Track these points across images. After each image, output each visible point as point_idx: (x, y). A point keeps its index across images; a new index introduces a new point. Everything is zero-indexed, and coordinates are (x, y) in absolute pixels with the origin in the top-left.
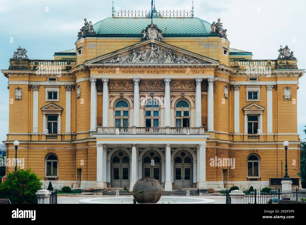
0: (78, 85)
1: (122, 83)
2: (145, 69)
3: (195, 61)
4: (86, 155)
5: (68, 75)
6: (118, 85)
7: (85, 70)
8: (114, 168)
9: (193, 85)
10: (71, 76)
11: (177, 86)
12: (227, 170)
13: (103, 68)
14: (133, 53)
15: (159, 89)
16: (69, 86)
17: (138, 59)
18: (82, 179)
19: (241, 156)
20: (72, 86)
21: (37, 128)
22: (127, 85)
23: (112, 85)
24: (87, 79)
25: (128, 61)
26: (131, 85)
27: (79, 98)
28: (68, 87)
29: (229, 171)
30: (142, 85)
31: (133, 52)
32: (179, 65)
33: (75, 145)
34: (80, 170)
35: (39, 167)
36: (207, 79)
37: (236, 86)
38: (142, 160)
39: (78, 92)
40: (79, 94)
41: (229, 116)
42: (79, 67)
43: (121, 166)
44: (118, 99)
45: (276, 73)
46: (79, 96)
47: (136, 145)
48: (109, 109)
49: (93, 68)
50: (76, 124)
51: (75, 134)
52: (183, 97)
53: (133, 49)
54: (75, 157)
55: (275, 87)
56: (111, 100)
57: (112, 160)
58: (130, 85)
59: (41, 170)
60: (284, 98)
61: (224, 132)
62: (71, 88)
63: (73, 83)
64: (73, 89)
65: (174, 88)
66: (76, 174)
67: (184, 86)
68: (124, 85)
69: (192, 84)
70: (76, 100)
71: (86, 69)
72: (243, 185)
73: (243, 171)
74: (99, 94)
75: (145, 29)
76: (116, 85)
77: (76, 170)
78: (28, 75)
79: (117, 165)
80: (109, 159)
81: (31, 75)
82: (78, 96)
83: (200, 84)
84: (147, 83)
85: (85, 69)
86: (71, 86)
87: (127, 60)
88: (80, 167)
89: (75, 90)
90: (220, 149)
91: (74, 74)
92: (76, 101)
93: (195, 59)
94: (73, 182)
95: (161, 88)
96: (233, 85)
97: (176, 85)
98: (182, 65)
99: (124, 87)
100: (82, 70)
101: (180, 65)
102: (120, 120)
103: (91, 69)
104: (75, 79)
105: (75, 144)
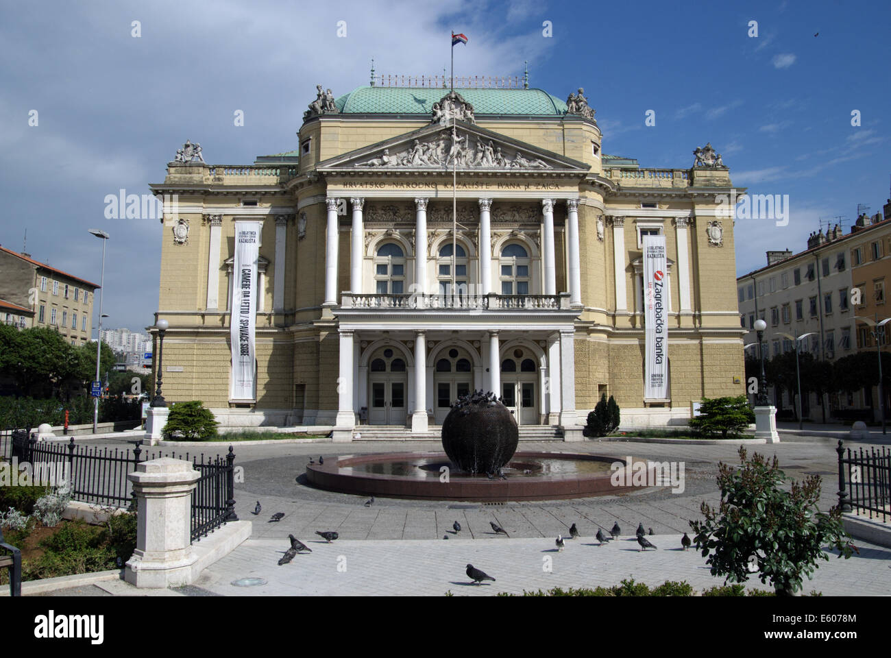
0: (301, 212)
1: (391, 208)
2: (440, 179)
3: (540, 163)
4: (315, 355)
5: (282, 194)
6: (383, 212)
7: (316, 182)
8: (374, 384)
9: (535, 212)
10: (287, 196)
11: (504, 214)
12: (606, 385)
13: (353, 176)
14: (416, 147)
15: (467, 220)
16: (282, 216)
17: (425, 158)
18: (306, 405)
19: (631, 358)
20: (289, 215)
21: (215, 300)
22: (402, 212)
23: (371, 211)
24: (320, 199)
25: (405, 162)
26: (410, 211)
27: (302, 238)
28: (281, 218)
29: (610, 388)
30: (433, 212)
31: (416, 145)
32: (508, 171)
33: (292, 334)
34: (301, 387)
35: (217, 381)
36: (565, 201)
37: (617, 217)
38: (434, 366)
39: (302, 227)
40: (302, 230)
41: (606, 276)
42: (303, 176)
43: (388, 379)
44: (381, 241)
45: (692, 194)
46: (303, 234)
47: (424, 332)
48: (364, 261)
49: (332, 176)
50: (295, 294)
51: (293, 312)
52: (514, 237)
53: (416, 139)
54: (293, 361)
55: (692, 222)
56: (369, 243)
57: (370, 367)
58: (407, 211)
59: (220, 388)
60: (709, 242)
61: (600, 307)
62: (287, 221)
63: (290, 211)
64: (290, 223)
65: (498, 219)
66: (295, 394)
67: (517, 215)
68: (396, 212)
69: (533, 211)
70: (297, 242)
71: (318, 180)
72: (636, 416)
73: (636, 388)
74: (344, 229)
75: (439, 101)
76: (380, 212)
77: (293, 387)
78: (202, 194)
79: (379, 378)
80: (365, 363)
81: (208, 195)
82: (300, 235)
83: (551, 210)
84: (442, 207)
85: (316, 179)
86: (286, 216)
87: (402, 160)
88: (302, 380)
89: (294, 224)
90: (592, 342)
91: (294, 191)
92: (297, 246)
93: (540, 161)
94: (286, 412)
95: (471, 218)
96: (611, 217)
97: (501, 213)
98: (514, 171)
99: (394, 215)
100: (310, 182)
101: (512, 171)
102: (385, 282)
103: (329, 179)
104: (295, 201)
105: (293, 332)
